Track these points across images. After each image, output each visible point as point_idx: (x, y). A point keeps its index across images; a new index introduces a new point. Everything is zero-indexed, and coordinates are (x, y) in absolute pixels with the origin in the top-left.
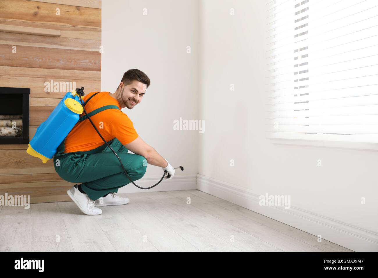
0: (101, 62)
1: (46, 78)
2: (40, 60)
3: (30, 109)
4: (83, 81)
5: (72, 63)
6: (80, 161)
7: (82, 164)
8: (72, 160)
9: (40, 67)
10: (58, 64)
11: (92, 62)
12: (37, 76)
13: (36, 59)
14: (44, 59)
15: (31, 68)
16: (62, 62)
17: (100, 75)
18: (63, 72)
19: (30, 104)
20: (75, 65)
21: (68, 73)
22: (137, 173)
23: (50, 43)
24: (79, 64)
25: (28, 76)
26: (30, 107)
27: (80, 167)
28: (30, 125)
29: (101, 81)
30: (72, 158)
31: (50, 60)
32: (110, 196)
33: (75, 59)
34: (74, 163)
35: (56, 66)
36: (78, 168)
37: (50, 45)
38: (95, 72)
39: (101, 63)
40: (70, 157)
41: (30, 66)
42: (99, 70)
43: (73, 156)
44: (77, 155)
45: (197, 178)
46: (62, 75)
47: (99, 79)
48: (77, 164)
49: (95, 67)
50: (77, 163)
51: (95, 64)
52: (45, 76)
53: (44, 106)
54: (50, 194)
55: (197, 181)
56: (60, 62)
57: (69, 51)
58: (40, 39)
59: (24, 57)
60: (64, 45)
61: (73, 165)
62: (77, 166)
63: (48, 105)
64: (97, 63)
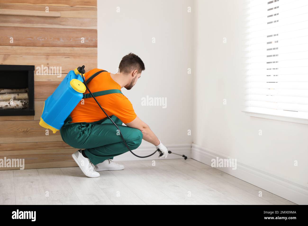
0: (97, 38)
1: (48, 55)
2: (43, 39)
3: (35, 84)
4: (81, 57)
5: (71, 41)
6: (86, 130)
7: (87, 132)
8: (79, 129)
9: (43, 46)
10: (59, 43)
11: (89, 39)
12: (40, 54)
13: (39, 39)
14: (46, 38)
15: (34, 47)
16: (62, 40)
17: (97, 51)
18: (63, 50)
19: (34, 79)
20: (74, 43)
21: (68, 50)
22: (134, 143)
23: (51, 24)
24: (77, 41)
25: (33, 54)
26: (35, 82)
27: (86, 135)
28: (35, 98)
29: (98, 57)
30: (79, 127)
31: (51, 39)
32: (106, 162)
33: (74, 37)
34: (81, 132)
35: (57, 44)
36: (84, 135)
37: (51, 25)
38: (92, 49)
39: (97, 40)
40: (77, 126)
41: (34, 45)
42: (96, 46)
43: (80, 125)
44: (83, 125)
45: (191, 147)
46: (62, 52)
47: (95, 55)
48: (83, 133)
49: (91, 44)
50: (83, 131)
51: (92, 41)
52: (48, 53)
53: (47, 81)
54: (53, 160)
55: (191, 150)
56: (61, 40)
57: (68, 30)
58: (42, 20)
59: (28, 37)
60: (63, 25)
61: (80, 133)
62: (84, 134)
63: (50, 80)
64: (94, 40)
